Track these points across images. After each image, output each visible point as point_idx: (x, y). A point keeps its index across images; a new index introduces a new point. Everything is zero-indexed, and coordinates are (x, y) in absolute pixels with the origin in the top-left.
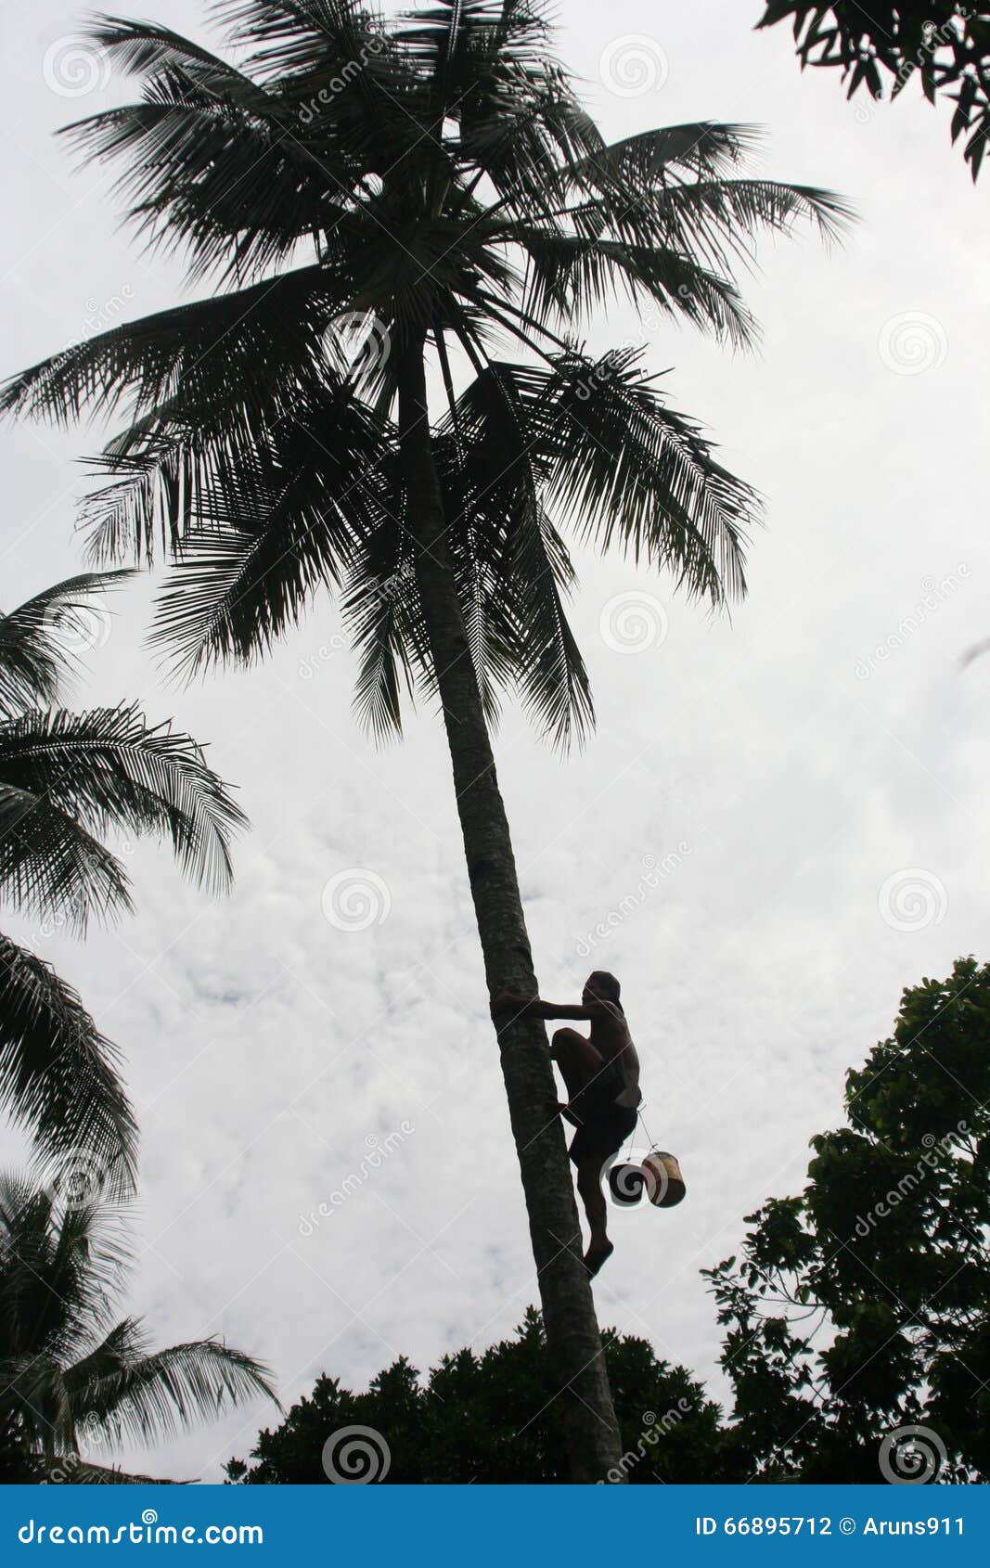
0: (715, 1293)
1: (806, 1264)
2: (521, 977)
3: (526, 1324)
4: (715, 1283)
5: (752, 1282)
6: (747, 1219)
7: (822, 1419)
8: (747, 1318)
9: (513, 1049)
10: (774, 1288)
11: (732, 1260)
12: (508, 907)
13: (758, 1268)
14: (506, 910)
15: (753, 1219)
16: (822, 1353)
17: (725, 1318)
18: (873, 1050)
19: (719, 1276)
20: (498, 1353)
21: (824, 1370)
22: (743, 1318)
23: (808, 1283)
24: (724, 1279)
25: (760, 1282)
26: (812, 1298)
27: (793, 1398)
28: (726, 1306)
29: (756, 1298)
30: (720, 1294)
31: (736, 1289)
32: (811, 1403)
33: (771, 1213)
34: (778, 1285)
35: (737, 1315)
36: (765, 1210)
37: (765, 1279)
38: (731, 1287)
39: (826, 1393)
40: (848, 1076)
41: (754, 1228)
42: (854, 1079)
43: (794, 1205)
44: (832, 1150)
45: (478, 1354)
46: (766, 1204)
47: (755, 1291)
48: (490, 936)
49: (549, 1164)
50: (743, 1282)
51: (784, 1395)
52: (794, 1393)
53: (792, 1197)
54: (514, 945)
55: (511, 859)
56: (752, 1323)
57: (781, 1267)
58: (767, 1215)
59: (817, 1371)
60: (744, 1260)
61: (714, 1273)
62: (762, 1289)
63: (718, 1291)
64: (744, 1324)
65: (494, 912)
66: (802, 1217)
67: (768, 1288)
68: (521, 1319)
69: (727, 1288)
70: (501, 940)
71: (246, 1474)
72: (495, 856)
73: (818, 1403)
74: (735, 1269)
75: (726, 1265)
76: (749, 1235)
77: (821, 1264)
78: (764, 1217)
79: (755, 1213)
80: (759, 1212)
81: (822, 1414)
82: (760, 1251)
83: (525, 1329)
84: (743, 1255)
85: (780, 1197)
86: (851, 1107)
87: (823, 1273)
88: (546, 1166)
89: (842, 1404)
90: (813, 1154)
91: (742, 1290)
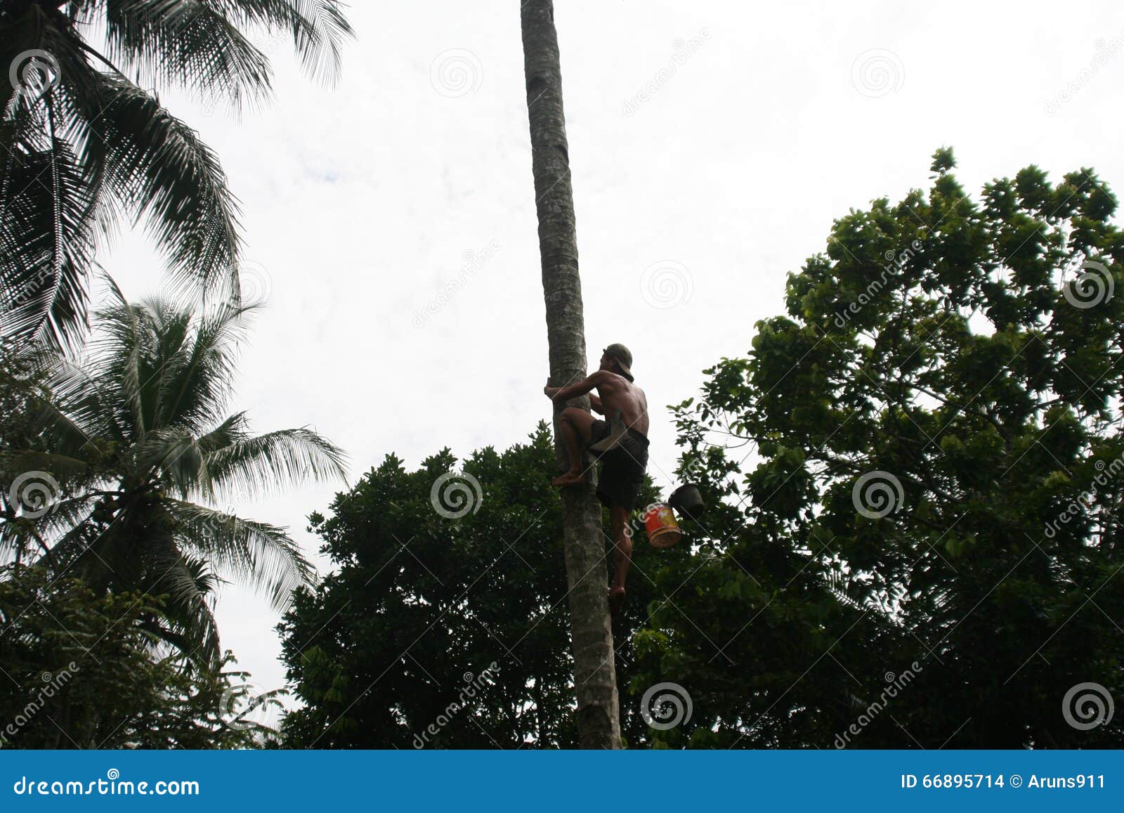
0: (676, 423)
1: (743, 409)
2: (559, 168)
3: (537, 432)
4: (677, 416)
5: (704, 417)
6: (705, 372)
7: (743, 521)
8: (697, 443)
9: (548, 221)
10: (719, 423)
11: (692, 400)
12: (554, 114)
13: (709, 408)
14: (552, 117)
15: (710, 372)
16: (747, 475)
17: (681, 441)
18: (808, 260)
19: (680, 411)
20: (514, 452)
21: (749, 487)
22: (695, 442)
23: (743, 421)
24: (684, 414)
25: (710, 418)
26: (744, 431)
27: (724, 504)
28: (683, 433)
29: (705, 429)
30: (679, 424)
31: (692, 422)
32: (737, 508)
33: (723, 368)
34: (723, 421)
35: (690, 440)
36: (719, 366)
37: (714, 417)
38: (689, 420)
39: (749, 501)
40: (788, 277)
41: (710, 379)
42: (792, 280)
43: (740, 365)
44: (771, 331)
45: (500, 451)
46: (720, 362)
47: (705, 424)
48: (538, 135)
49: (567, 309)
50: (697, 417)
51: (717, 502)
52: (725, 500)
53: (739, 359)
54: (556, 143)
55: (559, 78)
56: (700, 447)
57: (725, 408)
58: (720, 370)
59: (743, 487)
60: (700, 401)
61: (677, 409)
62: (711, 424)
63: (678, 422)
64: (694, 447)
65: (543, 117)
66: (744, 374)
67: (715, 424)
68: (534, 429)
69: (685, 420)
70: (546, 138)
71: (324, 523)
72: (547, 75)
73: (742, 509)
74: (693, 407)
75: (687, 404)
76: (706, 384)
77: (754, 410)
78: (718, 371)
79: (711, 368)
80: (714, 368)
81: (744, 517)
82: (712, 396)
83: (536, 436)
84: (700, 397)
85: (731, 358)
86: (789, 298)
87: (755, 417)
88: (566, 310)
89: (759, 511)
90: (756, 332)
91: (696, 423)
